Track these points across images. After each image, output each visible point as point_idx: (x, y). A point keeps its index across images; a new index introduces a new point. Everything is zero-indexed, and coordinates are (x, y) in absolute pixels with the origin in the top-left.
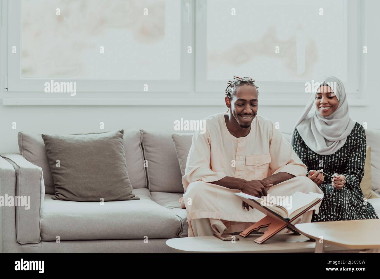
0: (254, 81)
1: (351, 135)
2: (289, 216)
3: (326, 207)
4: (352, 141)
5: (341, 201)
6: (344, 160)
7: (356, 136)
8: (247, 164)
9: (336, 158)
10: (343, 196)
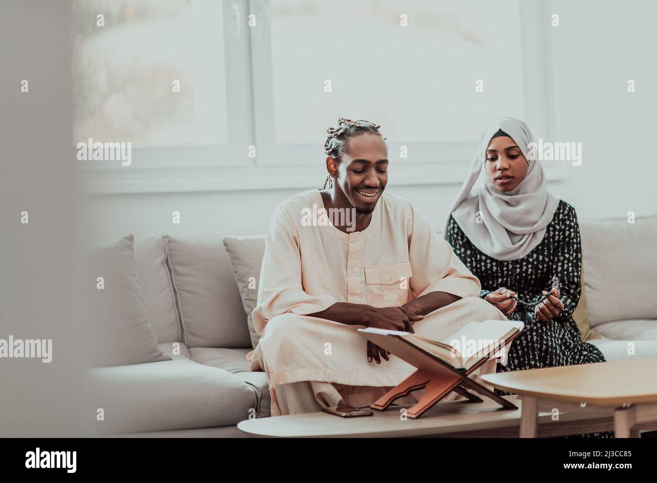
1: (553, 223)
2: (464, 362)
3: (520, 352)
4: (557, 233)
5: (547, 340)
6: (543, 267)
7: (562, 224)
9: (530, 266)
10: (551, 331)
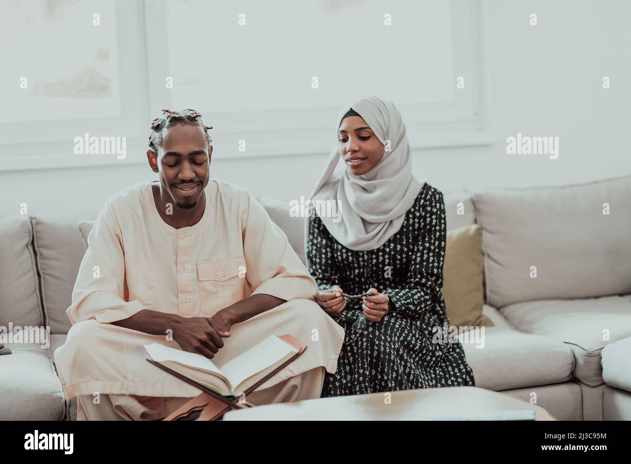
0: (199, 116)
1: (413, 210)
2: (233, 390)
4: (417, 220)
5: (379, 345)
6: (402, 258)
7: (423, 211)
8: (200, 279)
9: (387, 256)
10: (385, 334)
